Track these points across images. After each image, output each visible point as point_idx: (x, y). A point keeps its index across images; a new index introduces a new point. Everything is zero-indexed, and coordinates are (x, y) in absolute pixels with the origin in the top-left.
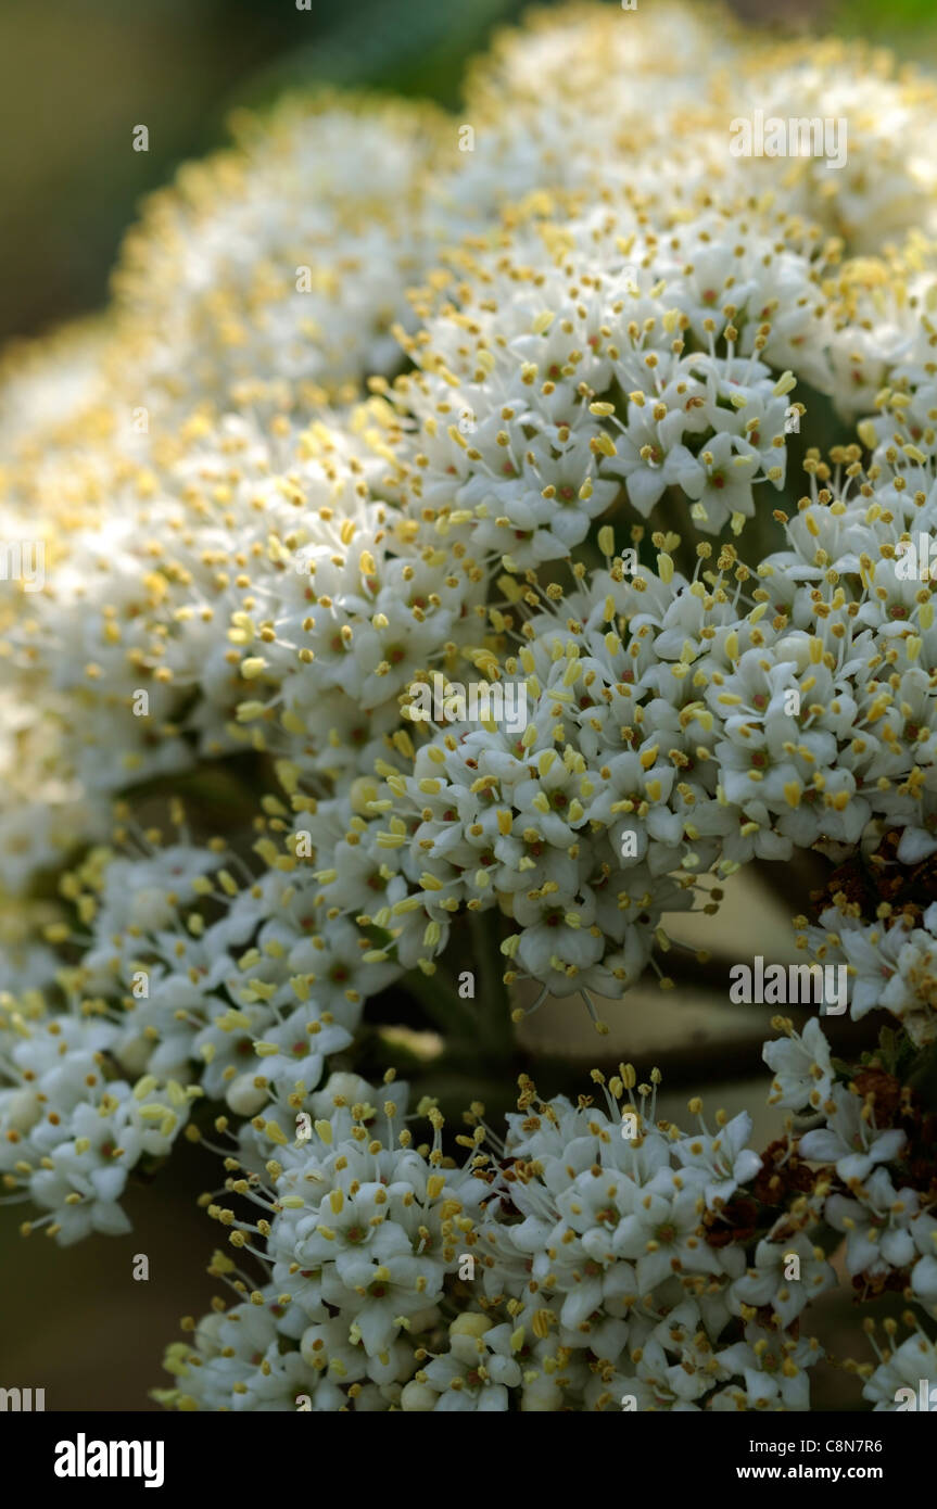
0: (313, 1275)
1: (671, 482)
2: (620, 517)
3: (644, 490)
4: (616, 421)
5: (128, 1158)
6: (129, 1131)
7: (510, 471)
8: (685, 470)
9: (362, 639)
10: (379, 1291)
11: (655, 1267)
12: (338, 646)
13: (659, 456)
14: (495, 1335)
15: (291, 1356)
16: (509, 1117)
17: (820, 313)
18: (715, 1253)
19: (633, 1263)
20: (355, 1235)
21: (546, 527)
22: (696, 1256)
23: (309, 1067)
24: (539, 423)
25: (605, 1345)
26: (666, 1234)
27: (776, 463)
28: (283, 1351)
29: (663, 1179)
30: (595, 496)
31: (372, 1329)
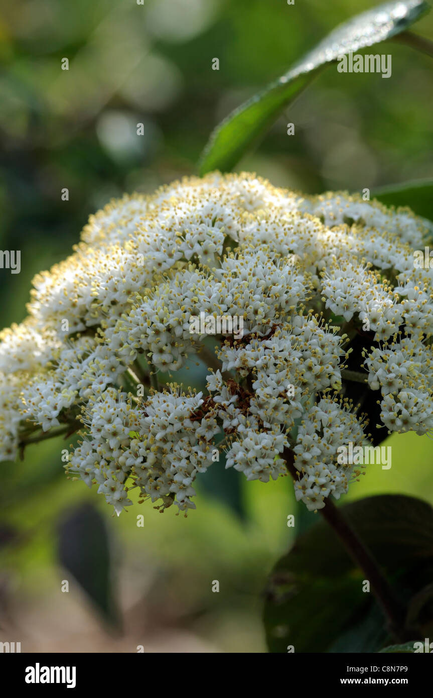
0: (99, 430)
1: (195, 252)
2: (183, 259)
3: (188, 254)
4: (183, 237)
5: (59, 408)
6: (60, 401)
7: (158, 250)
8: (197, 248)
9: (120, 287)
10: (115, 434)
11: (178, 426)
12: (115, 290)
13: (192, 246)
14: (140, 444)
15: (94, 454)
16: (148, 397)
17: (234, 218)
18: (192, 423)
19: (172, 425)
20: (109, 421)
21: (165, 262)
22: (187, 422)
23: (103, 386)
24: (165, 238)
25: (167, 447)
26: (181, 419)
27: (220, 249)
28: (93, 452)
29: (181, 406)
30: (177, 256)
31: (113, 443)
